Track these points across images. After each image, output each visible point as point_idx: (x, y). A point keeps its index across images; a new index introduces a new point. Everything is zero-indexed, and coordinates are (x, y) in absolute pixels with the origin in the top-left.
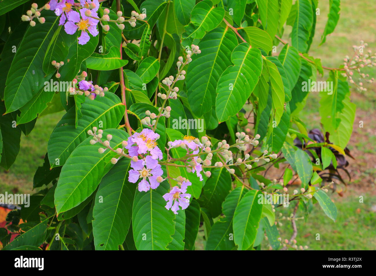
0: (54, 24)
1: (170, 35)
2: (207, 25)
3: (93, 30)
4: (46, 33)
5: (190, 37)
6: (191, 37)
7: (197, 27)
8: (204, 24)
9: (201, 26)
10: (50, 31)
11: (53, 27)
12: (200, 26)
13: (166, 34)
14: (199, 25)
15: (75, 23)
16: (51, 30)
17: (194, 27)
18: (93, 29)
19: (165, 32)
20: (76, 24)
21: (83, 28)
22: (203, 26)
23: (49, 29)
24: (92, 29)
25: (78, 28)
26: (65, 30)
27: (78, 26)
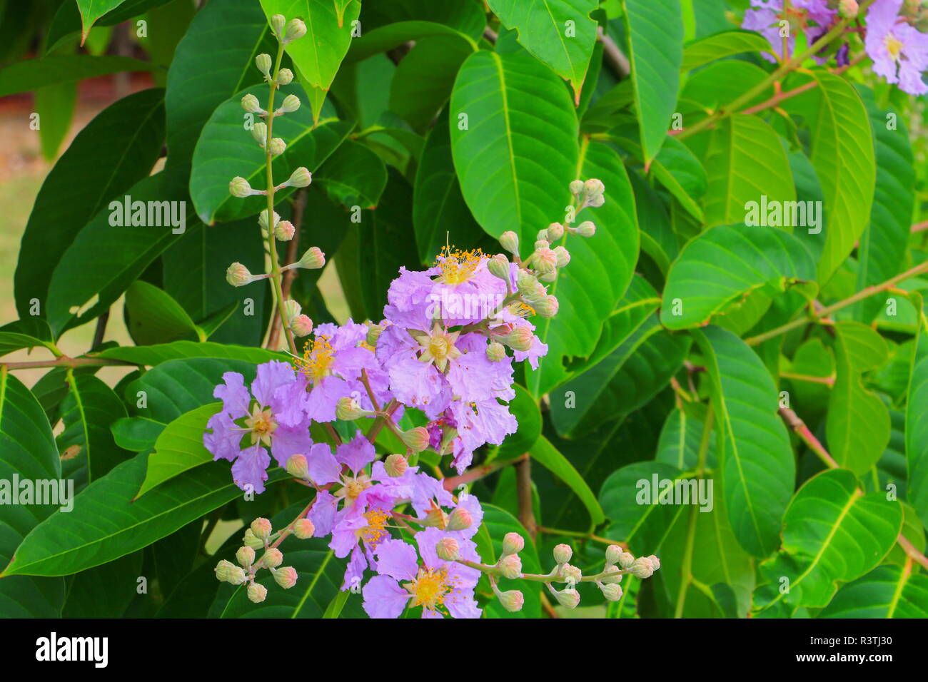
0: (317, 576)
1: (706, 589)
2: (840, 556)
3: (460, 603)
4: (290, 608)
5: (781, 602)
6: (786, 601)
7: (806, 565)
8: (829, 554)
9: (819, 562)
10: (305, 602)
11: (315, 586)
12: (816, 562)
13: (691, 586)
14: (809, 559)
15: (401, 583)
16: (308, 599)
17: (792, 566)
18: (462, 600)
19: (688, 577)
20: (402, 587)
21: (428, 599)
22: (828, 563)
23: (302, 596)
24: (458, 601)
25: (411, 598)
26: (364, 605)
27: (409, 593)
